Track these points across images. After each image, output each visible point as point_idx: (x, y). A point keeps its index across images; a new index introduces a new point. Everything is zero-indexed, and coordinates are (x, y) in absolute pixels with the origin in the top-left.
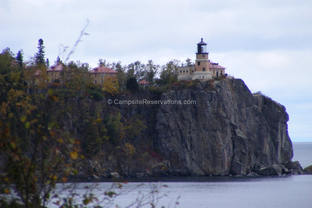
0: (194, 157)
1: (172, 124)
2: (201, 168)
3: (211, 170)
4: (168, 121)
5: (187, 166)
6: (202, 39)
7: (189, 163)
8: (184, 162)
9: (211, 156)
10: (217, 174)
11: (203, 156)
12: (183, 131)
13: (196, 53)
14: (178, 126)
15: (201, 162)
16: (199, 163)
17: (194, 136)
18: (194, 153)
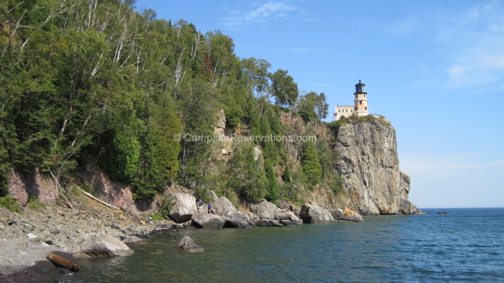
0: (371, 194)
1: (354, 159)
2: (377, 205)
3: (387, 207)
4: (349, 155)
5: (365, 204)
6: (360, 81)
7: (367, 201)
8: (362, 200)
9: (387, 193)
10: (393, 212)
11: (379, 193)
12: (362, 167)
13: (355, 94)
14: (359, 161)
15: (378, 200)
16: (375, 201)
17: (372, 172)
18: (371, 190)
